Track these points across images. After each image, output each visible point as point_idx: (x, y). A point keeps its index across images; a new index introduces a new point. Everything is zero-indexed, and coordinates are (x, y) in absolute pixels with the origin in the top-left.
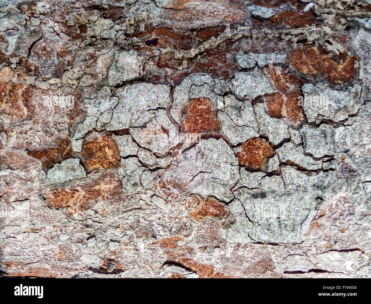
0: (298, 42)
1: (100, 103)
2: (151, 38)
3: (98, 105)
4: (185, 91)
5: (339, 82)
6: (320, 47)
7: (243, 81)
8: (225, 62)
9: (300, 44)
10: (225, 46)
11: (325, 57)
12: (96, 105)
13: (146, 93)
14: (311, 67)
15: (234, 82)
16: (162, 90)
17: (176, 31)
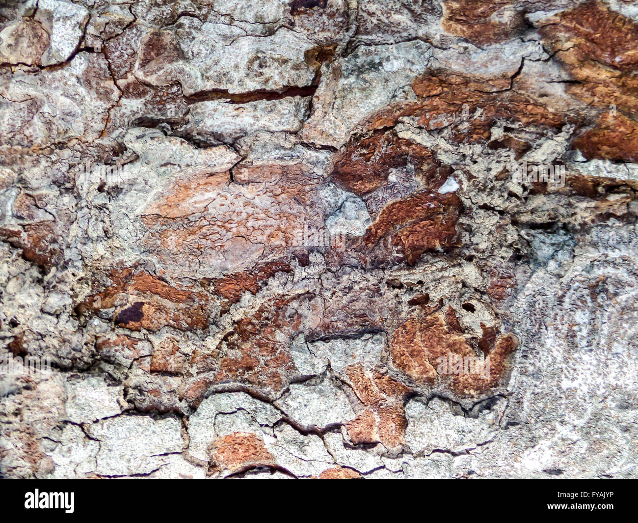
0: (412, 303)
1: (69, 450)
2: (129, 305)
3: (68, 454)
4: (208, 423)
5: (472, 392)
6: (452, 312)
7: (305, 402)
8: (274, 350)
9: (414, 307)
10: (273, 308)
11: (457, 338)
12: (64, 454)
13: (142, 433)
14: (427, 363)
15: (290, 402)
16: (167, 427)
17: (173, 284)
